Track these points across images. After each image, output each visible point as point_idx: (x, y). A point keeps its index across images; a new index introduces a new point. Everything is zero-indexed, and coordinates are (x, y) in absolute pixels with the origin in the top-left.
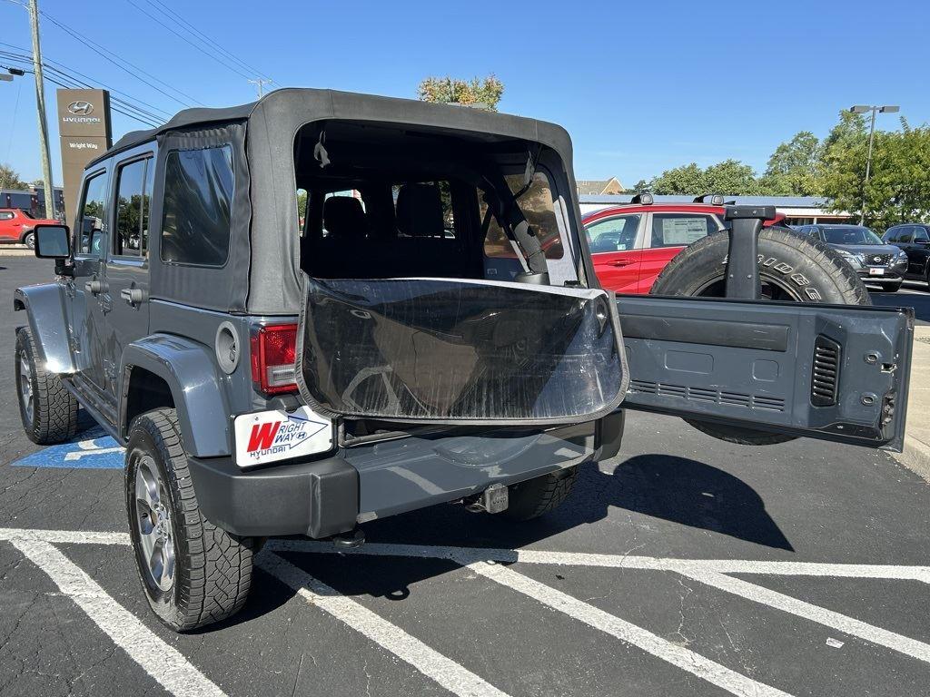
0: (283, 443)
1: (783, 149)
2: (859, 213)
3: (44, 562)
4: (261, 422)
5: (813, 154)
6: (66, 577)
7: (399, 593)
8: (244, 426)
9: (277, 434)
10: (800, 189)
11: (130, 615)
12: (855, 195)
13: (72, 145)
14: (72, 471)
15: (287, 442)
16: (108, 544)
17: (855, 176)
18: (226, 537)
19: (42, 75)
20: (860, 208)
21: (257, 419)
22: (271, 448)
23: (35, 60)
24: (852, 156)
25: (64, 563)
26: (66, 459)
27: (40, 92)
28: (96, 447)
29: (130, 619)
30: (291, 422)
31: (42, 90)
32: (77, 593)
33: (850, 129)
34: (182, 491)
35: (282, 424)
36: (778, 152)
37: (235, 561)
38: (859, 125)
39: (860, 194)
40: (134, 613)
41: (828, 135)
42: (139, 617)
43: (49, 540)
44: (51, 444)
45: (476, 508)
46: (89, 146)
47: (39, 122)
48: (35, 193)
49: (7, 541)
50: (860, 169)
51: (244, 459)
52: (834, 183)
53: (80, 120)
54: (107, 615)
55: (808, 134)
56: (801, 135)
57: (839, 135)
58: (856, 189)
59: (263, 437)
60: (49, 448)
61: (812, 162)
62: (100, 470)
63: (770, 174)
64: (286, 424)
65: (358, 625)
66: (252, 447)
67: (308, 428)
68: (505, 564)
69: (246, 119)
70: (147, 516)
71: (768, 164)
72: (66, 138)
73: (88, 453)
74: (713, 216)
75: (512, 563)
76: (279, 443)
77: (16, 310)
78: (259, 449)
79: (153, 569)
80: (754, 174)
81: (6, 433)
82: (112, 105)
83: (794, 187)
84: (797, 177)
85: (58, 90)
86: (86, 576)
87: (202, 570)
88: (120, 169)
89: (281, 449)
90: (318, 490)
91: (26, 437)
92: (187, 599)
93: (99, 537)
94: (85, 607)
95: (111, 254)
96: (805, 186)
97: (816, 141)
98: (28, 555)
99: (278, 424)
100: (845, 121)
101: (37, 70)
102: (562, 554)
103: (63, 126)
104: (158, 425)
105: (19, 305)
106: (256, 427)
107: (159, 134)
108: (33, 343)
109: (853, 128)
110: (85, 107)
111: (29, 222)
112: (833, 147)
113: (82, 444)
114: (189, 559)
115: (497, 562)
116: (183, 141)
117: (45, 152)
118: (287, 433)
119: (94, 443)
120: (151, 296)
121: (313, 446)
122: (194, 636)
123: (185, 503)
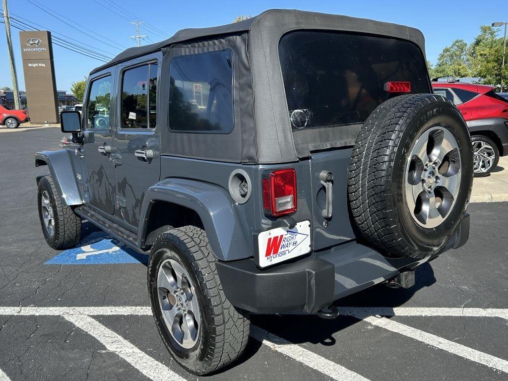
0: (285, 249)
1: (446, 50)
2: (499, 86)
3: (90, 329)
4: (272, 236)
5: (464, 53)
6: (108, 339)
7: (328, 341)
8: (263, 239)
9: (281, 244)
10: (459, 73)
11: (160, 364)
12: (496, 75)
13: (30, 65)
14: (83, 267)
15: (287, 249)
16: (126, 314)
17: (496, 64)
18: (236, 312)
19: (9, 23)
20: (500, 83)
21: (270, 234)
22: (278, 253)
23: (5, 15)
24: (493, 52)
25: (103, 329)
26: (77, 259)
27: (8, 34)
28: (92, 250)
29: (161, 367)
30: (289, 235)
31: (10, 33)
32: (119, 350)
33: (486, 37)
34: (207, 283)
35: (284, 237)
36: (444, 52)
37: (241, 329)
38: (492, 34)
39: (500, 75)
40: (162, 363)
41: (474, 41)
42: (167, 366)
43: (87, 313)
44: (65, 249)
45: (394, 285)
46: (40, 65)
47: (9, 52)
48: (5, 95)
49: (59, 316)
50: (498, 60)
51: (264, 262)
52: (484, 69)
53: (34, 50)
54: (145, 365)
55: (461, 41)
56: (457, 42)
57: (481, 40)
58: (497, 72)
59: (274, 246)
60: (64, 252)
61: (465, 57)
62: (101, 265)
63: (440, 66)
64: (286, 236)
65: (312, 364)
66: (268, 254)
67: (298, 238)
68: (388, 317)
69: (247, 32)
70: (165, 298)
71: (438, 59)
72: (26, 60)
73: (89, 254)
74: (450, 89)
75: (392, 316)
76: (283, 250)
77: (36, 166)
78: (272, 255)
79: (174, 333)
80: (432, 66)
81: (34, 243)
82: (52, 41)
83: (455, 72)
84: (457, 67)
85: (20, 32)
86: (120, 338)
87: (223, 335)
88: (124, 72)
89: (284, 253)
90: (313, 281)
91: (47, 245)
92: (212, 355)
93: (118, 310)
94: (129, 360)
95: (119, 128)
96: (462, 71)
97: (466, 45)
98: (77, 324)
99: (282, 236)
100: (484, 32)
101: (6, 21)
102: (422, 309)
103: (23, 53)
104: (182, 239)
105: (40, 162)
106: (270, 239)
107: (163, 47)
108: (53, 186)
109: (488, 36)
110: (37, 42)
111: (7, 112)
112: (477, 48)
113: (84, 248)
114: (215, 329)
115: (382, 316)
116: (185, 50)
117: (13, 70)
118: (287, 242)
119: (92, 247)
120: (161, 154)
121: (301, 250)
122: (208, 377)
123: (210, 291)
